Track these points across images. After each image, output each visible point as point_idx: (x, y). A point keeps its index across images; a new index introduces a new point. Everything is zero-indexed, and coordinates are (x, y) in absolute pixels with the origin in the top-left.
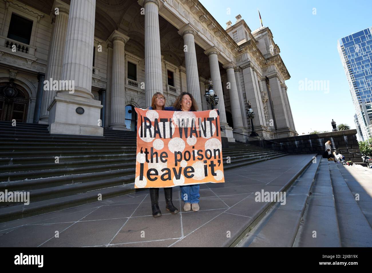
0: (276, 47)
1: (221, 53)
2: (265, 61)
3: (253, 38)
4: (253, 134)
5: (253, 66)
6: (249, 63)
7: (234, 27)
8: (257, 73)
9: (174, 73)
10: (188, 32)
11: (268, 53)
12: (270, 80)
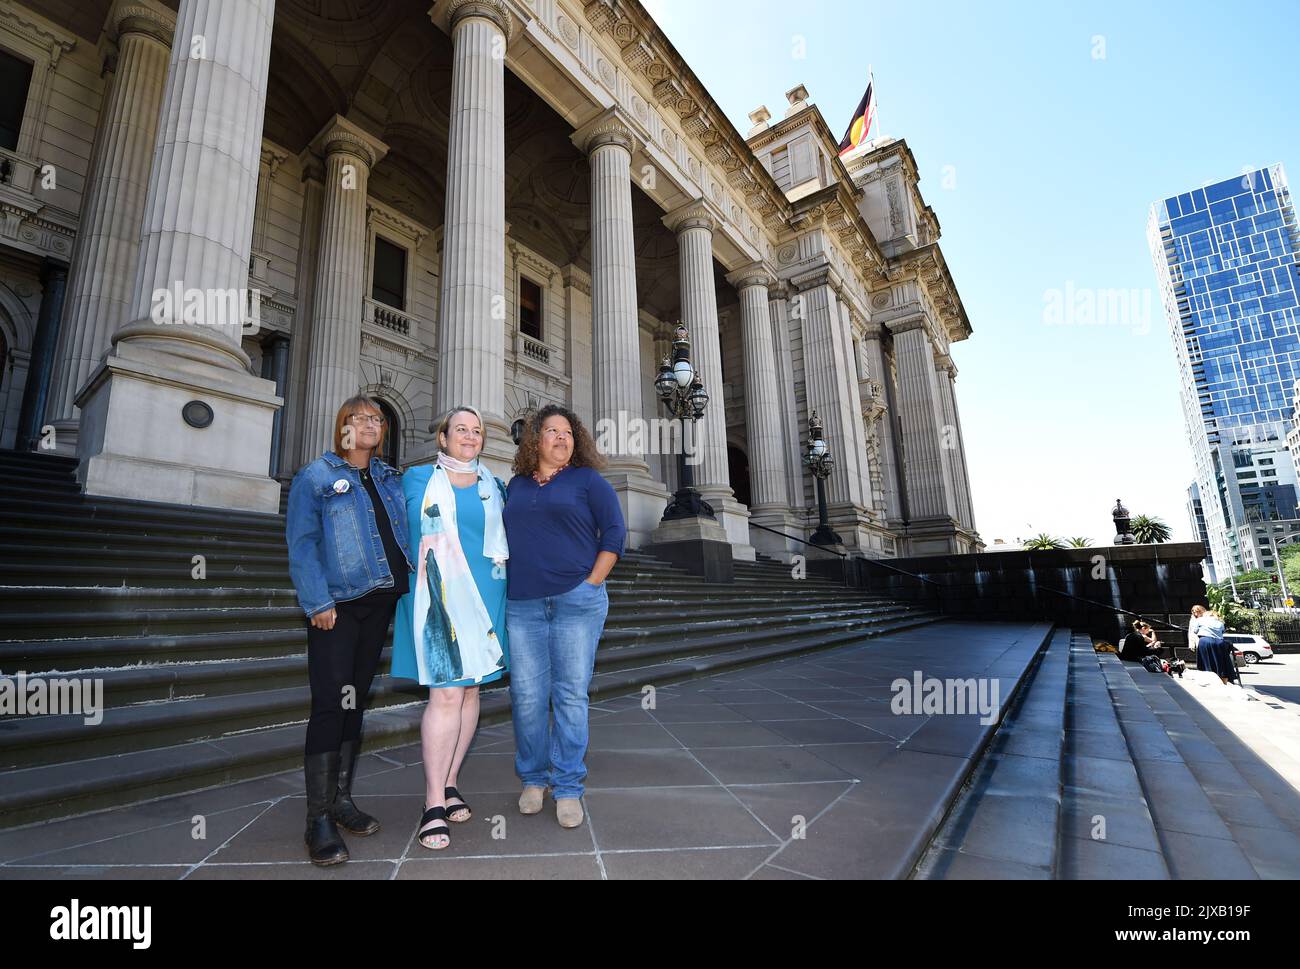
0: (928, 213)
1: (726, 227)
2: (885, 267)
3: (846, 176)
4: (823, 536)
5: (838, 282)
6: (824, 268)
7: (776, 131)
8: (851, 308)
9: (546, 291)
10: (608, 139)
11: (897, 236)
12: (897, 338)
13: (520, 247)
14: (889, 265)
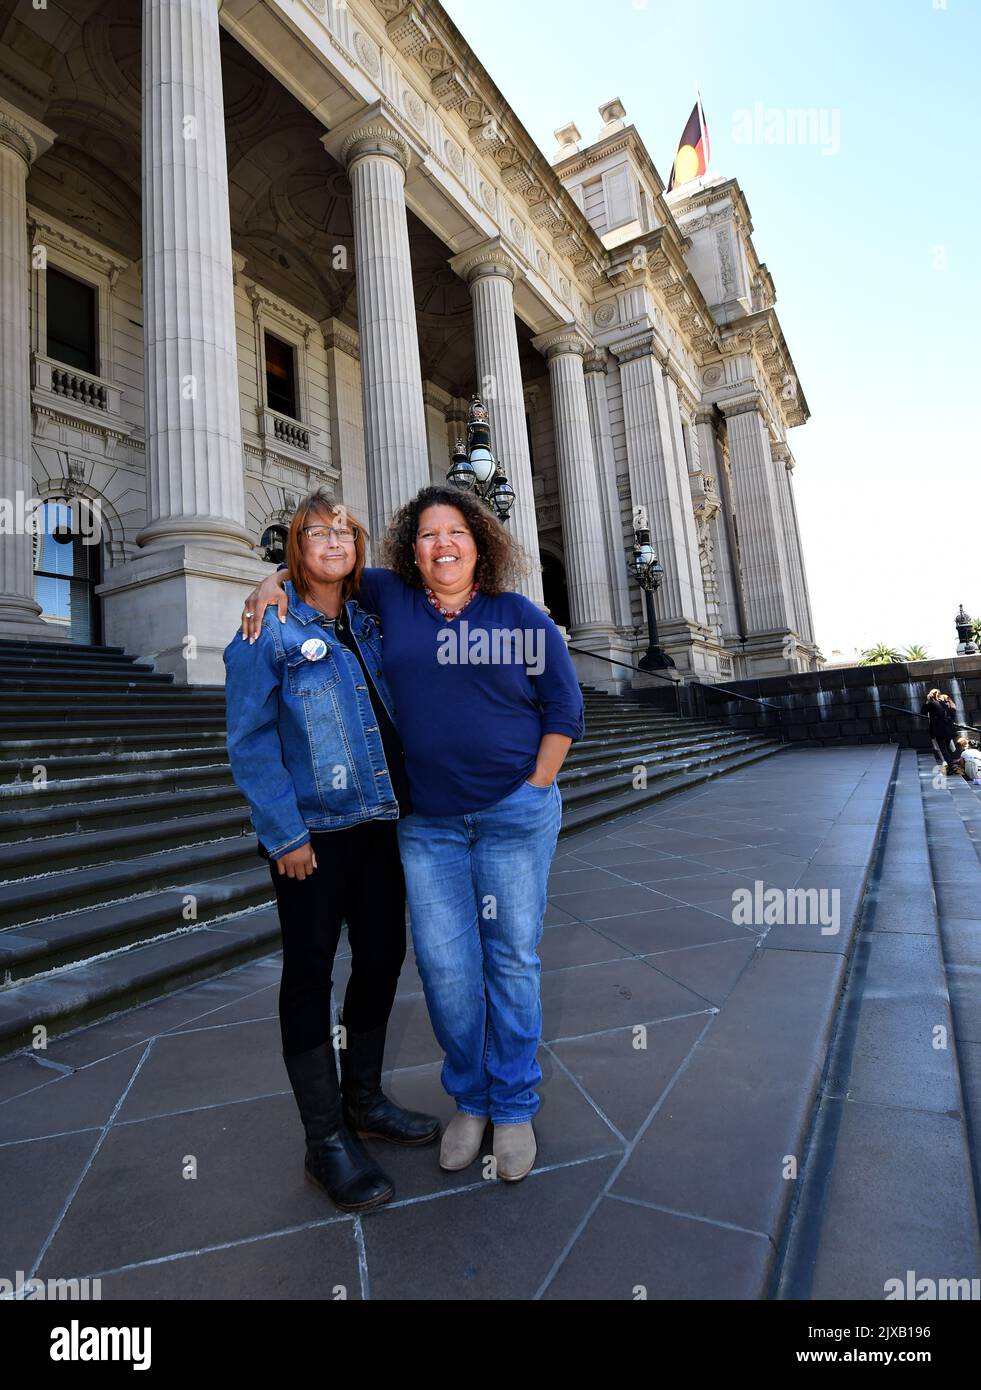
0: (761, 271)
1: (530, 277)
2: (716, 336)
3: (671, 220)
4: (655, 659)
5: (664, 352)
6: (648, 334)
7: (588, 157)
8: (680, 385)
10: (373, 146)
11: (729, 299)
12: (729, 421)
13: (262, 292)
14: (720, 335)
